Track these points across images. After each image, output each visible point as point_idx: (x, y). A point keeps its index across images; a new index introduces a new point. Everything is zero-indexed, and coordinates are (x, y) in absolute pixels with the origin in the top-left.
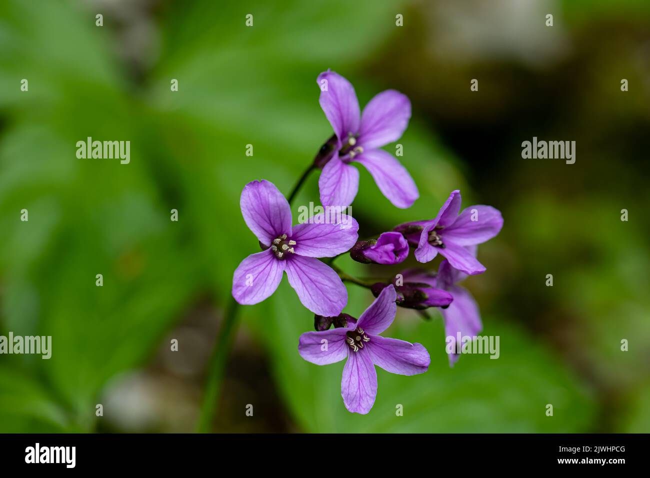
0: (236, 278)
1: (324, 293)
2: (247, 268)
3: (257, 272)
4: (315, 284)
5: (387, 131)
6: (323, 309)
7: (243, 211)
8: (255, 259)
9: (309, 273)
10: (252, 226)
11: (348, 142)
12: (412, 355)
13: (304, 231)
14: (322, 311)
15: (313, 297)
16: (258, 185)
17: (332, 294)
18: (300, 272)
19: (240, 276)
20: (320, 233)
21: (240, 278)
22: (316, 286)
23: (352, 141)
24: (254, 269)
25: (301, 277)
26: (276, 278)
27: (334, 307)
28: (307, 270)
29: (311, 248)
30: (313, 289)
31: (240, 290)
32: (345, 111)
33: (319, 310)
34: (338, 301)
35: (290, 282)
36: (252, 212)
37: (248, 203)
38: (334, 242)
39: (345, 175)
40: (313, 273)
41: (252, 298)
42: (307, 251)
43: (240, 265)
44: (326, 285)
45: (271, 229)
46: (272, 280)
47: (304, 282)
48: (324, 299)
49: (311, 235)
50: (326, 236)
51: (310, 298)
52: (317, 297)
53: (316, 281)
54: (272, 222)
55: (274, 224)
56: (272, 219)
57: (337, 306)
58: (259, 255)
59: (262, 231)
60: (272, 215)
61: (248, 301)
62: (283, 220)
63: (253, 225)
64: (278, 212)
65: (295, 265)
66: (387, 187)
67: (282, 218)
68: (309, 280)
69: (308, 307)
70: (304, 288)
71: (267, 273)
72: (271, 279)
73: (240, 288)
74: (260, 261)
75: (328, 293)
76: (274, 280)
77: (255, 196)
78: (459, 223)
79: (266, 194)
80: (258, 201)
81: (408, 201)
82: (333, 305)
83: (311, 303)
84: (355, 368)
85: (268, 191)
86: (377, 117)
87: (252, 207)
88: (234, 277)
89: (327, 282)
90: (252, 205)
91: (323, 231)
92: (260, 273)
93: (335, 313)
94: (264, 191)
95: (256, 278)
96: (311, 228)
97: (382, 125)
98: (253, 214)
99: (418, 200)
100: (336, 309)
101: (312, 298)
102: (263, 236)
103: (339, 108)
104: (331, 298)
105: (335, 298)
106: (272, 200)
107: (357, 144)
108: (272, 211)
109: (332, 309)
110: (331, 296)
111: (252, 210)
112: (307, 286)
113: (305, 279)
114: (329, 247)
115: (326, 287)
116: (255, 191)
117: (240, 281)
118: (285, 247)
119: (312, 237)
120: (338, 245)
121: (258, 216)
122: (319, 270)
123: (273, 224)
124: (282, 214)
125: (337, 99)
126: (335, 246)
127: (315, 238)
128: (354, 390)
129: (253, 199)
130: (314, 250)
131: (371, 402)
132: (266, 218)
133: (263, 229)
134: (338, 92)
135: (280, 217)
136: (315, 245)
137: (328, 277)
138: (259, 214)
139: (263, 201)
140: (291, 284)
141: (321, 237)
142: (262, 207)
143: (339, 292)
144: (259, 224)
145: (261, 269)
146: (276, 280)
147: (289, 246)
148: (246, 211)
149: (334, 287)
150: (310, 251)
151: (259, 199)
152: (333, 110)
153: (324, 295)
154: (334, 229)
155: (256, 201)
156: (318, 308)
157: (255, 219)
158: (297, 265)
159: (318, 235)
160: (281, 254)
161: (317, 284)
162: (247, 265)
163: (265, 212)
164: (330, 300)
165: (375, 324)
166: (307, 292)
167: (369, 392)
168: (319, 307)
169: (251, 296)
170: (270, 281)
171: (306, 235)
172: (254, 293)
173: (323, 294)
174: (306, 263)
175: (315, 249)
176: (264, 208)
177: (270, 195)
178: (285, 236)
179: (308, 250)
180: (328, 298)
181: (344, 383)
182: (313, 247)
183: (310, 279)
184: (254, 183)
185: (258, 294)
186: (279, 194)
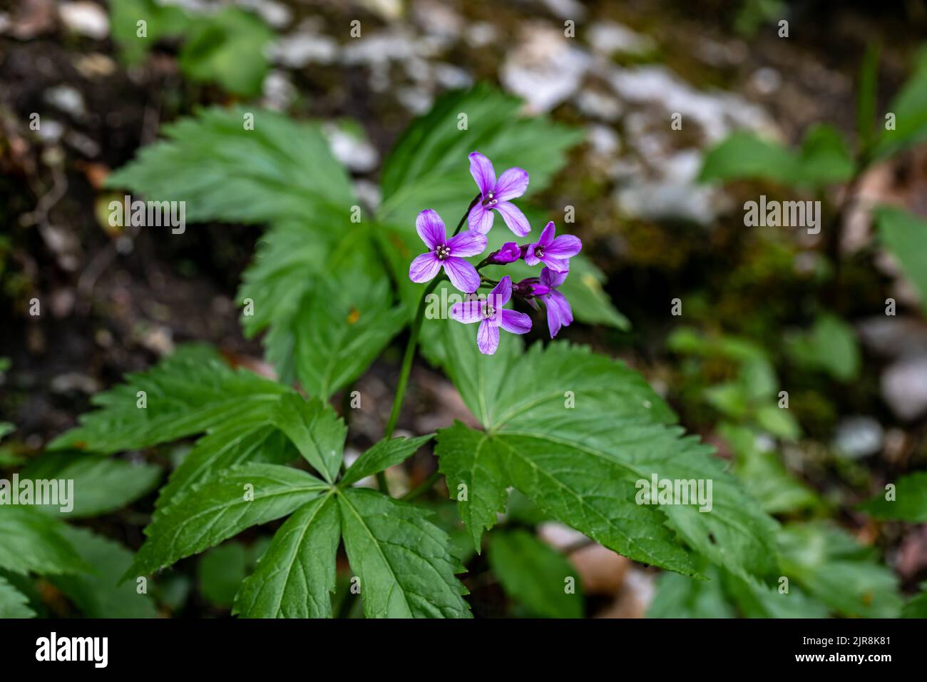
0: (411, 267)
1: (466, 279)
2: (419, 262)
3: (425, 265)
5: (513, 191)
8: (423, 257)
11: (488, 196)
12: (521, 321)
13: (455, 242)
18: (452, 266)
19: (414, 266)
20: (465, 243)
21: (415, 268)
22: (462, 275)
23: (491, 196)
24: (423, 263)
25: (453, 268)
27: (472, 287)
28: (456, 265)
29: (460, 252)
30: (459, 276)
31: (414, 274)
32: (486, 177)
33: (463, 289)
34: (474, 284)
38: (473, 248)
39: (485, 215)
40: (460, 267)
41: (421, 280)
42: (457, 254)
43: (414, 260)
44: (468, 274)
45: (434, 239)
47: (454, 271)
48: (466, 283)
50: (468, 245)
53: (462, 272)
56: (434, 233)
58: (427, 255)
60: (434, 230)
61: (419, 281)
63: (423, 236)
64: (438, 227)
65: (449, 262)
66: (511, 224)
67: (441, 232)
70: (454, 275)
71: (432, 266)
72: (434, 270)
74: (427, 259)
75: (468, 279)
76: (436, 270)
77: (425, 218)
78: (555, 245)
79: (431, 217)
80: (426, 221)
81: (525, 233)
84: (486, 329)
85: (433, 216)
86: (507, 183)
87: (422, 224)
89: (468, 272)
92: (427, 266)
93: (472, 291)
94: (430, 215)
95: (424, 268)
96: (459, 240)
97: (510, 187)
98: (423, 228)
99: (530, 232)
100: (473, 289)
102: (429, 243)
103: (482, 175)
105: (473, 282)
106: (434, 221)
107: (494, 198)
108: (434, 227)
110: (470, 280)
111: (422, 226)
112: (456, 274)
114: (470, 251)
115: (468, 276)
116: (426, 215)
117: (415, 270)
118: (443, 252)
119: (460, 245)
120: (475, 250)
121: (426, 230)
122: (463, 264)
123: (435, 236)
125: (481, 168)
126: (473, 251)
127: (462, 246)
128: (485, 340)
129: (423, 220)
131: (496, 348)
132: (431, 232)
133: (430, 239)
134: (482, 165)
136: (463, 250)
137: (467, 269)
139: (429, 222)
140: (445, 273)
141: (465, 245)
143: (475, 278)
145: (427, 264)
147: (446, 251)
148: (419, 226)
149: (472, 275)
150: (459, 254)
152: (479, 175)
154: (472, 241)
157: (424, 232)
159: (463, 244)
160: (441, 256)
162: (419, 260)
163: (430, 228)
164: (469, 283)
166: (456, 278)
167: (494, 342)
168: (463, 287)
169: (421, 278)
171: (456, 244)
174: (456, 261)
175: (462, 252)
176: (429, 225)
177: (433, 218)
178: (444, 245)
181: (479, 335)
183: (458, 270)
184: (425, 212)
185: (425, 278)
186: (438, 217)
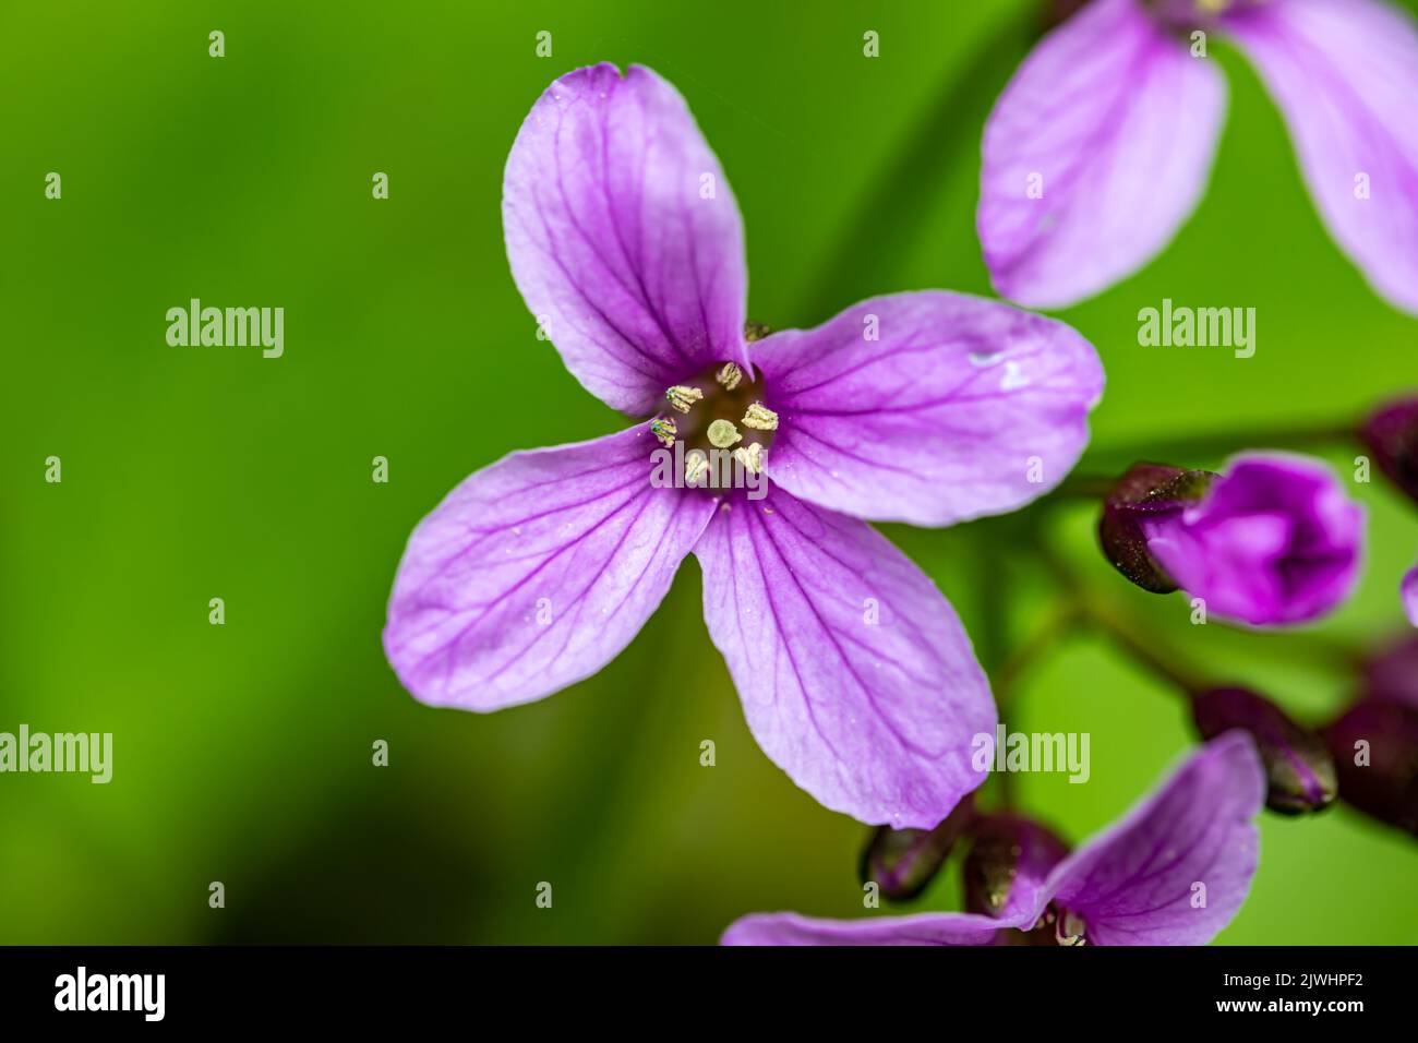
0: (417, 562)
1: (881, 702)
2: (491, 517)
3: (542, 545)
4: (839, 648)
6: (859, 781)
7: (510, 205)
8: (538, 474)
9: (817, 586)
10: (545, 294)
13: (824, 369)
14: (855, 792)
15: (821, 714)
16: (611, 89)
17: (917, 712)
18: (778, 574)
19: (443, 553)
20: (898, 392)
21: (445, 565)
22: (845, 659)
24: (532, 526)
25: (778, 598)
26: (642, 586)
27: (924, 781)
28: (812, 569)
29: (842, 460)
30: (823, 671)
31: (433, 627)
33: (841, 784)
34: (944, 752)
35: (712, 617)
36: (554, 222)
37: (542, 171)
38: (964, 448)
40: (839, 589)
41: (491, 678)
42: (819, 474)
43: (447, 500)
44: (894, 662)
45: (647, 325)
46: (621, 593)
47: (790, 626)
48: (871, 733)
49: (856, 393)
50: (925, 413)
51: (804, 714)
52: (842, 716)
53: (847, 634)
54: (652, 291)
55: (662, 299)
56: (650, 276)
57: (935, 777)
58: (568, 455)
59: (596, 325)
60: (652, 254)
61: (467, 690)
62: (710, 288)
63: (551, 286)
64: (683, 244)
65: (760, 534)
67: (704, 280)
68: (814, 622)
69: (781, 762)
70: (784, 658)
71: (601, 556)
72: (614, 587)
73: (435, 616)
74: (573, 490)
75: (897, 701)
76: (630, 594)
77: (585, 139)
79: (638, 140)
80: (593, 170)
82: (917, 768)
83: (804, 741)
85: (652, 131)
87: (557, 195)
88: (406, 559)
89: (898, 646)
90: (560, 184)
91: (912, 383)
92: (561, 550)
93: (921, 812)
95: (537, 571)
96: (858, 355)
98: (560, 235)
100: (928, 791)
101: (812, 715)
102: (595, 351)
104: (912, 733)
105: (931, 735)
108: (653, 233)
109: (909, 787)
110: (916, 721)
111: (554, 211)
112: (800, 651)
113: (796, 613)
114: (929, 473)
115: (895, 671)
116: (594, 116)
117: (443, 582)
118: (721, 434)
119: (854, 403)
120: (976, 471)
121: (583, 248)
122: (871, 575)
123: (656, 304)
124: (703, 259)
126: (957, 471)
127: (870, 415)
129: (571, 156)
130: (855, 475)
132: (620, 263)
133: (602, 316)
135: (695, 274)
136: (867, 448)
137: (906, 621)
138: (586, 236)
139: (617, 177)
140: (712, 631)
141: (898, 410)
142: (602, 200)
143: (956, 707)
144: (581, 292)
145: (568, 529)
146: (639, 598)
147: (741, 428)
148: (528, 209)
149: (931, 677)
150: (835, 474)
151: (599, 160)
153: (878, 711)
154: (969, 381)
155: (584, 166)
156: (838, 774)
157: (565, 258)
158: (770, 536)
159: (885, 397)
161: (850, 647)
162: (493, 502)
163: (618, 234)
164: (905, 743)
165: (1145, 912)
166: (793, 682)
168: (843, 769)
169: (490, 662)
170: (607, 597)
171: (831, 391)
172: (508, 650)
173: (872, 702)
174: (815, 535)
175: (861, 467)
176: (612, 211)
177: (653, 153)
179: (826, 470)
180: (894, 729)
182: (854, 457)
183: (819, 617)
185: (530, 655)
